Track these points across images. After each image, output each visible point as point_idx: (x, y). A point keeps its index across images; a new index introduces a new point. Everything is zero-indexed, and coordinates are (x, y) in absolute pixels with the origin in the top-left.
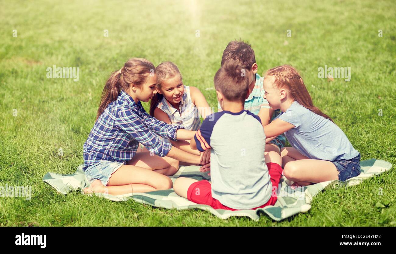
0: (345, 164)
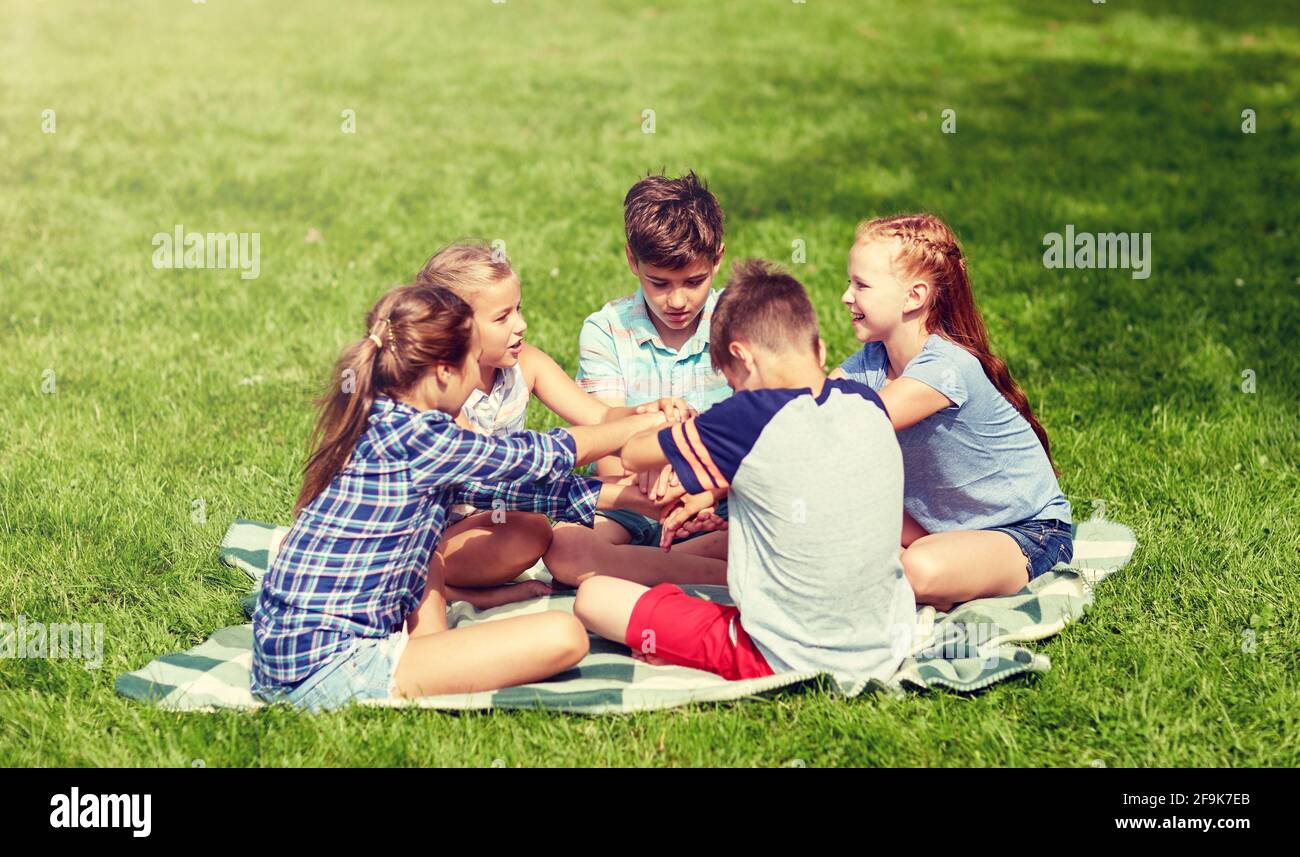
0: (1041, 537)
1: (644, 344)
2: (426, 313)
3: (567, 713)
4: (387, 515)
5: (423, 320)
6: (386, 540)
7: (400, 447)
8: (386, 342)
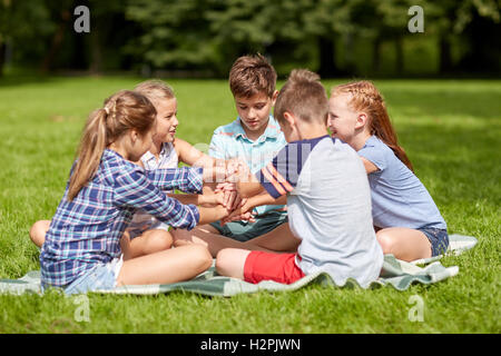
1: (238, 138)
2: (133, 103)
3: (197, 295)
4: (101, 213)
5: (132, 106)
6: (100, 225)
7: (112, 180)
8: (111, 112)
